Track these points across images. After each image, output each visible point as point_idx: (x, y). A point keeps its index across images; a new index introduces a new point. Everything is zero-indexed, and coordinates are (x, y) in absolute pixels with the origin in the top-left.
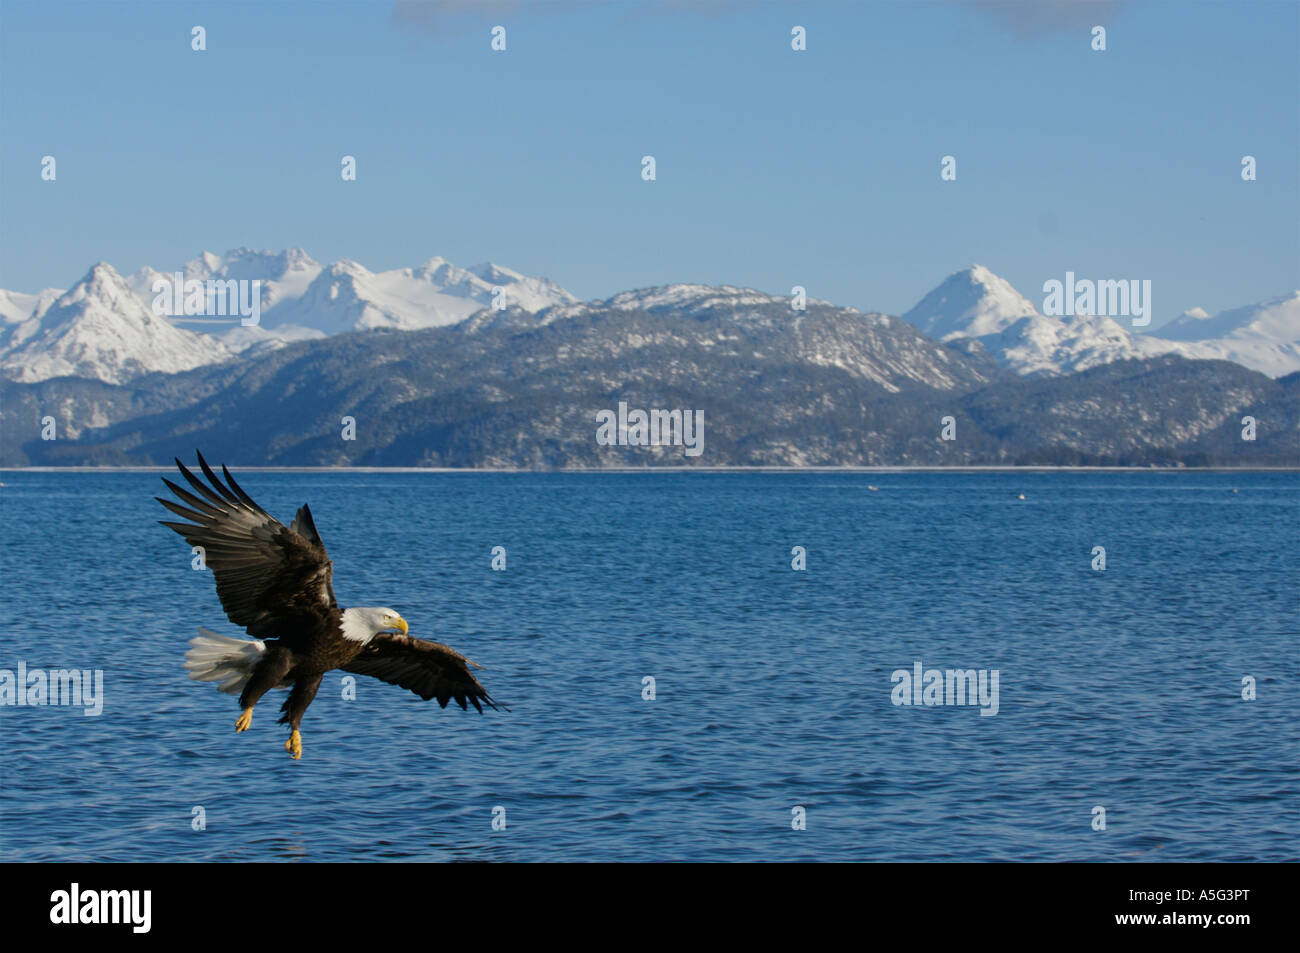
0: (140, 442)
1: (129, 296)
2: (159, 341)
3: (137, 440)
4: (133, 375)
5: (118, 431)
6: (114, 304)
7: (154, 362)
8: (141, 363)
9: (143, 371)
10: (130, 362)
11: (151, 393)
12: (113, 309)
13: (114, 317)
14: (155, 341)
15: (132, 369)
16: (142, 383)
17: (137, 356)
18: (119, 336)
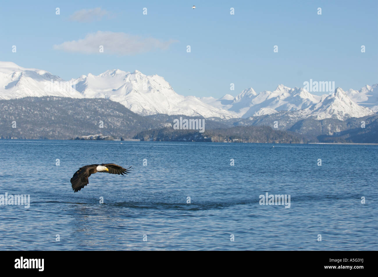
0: (349, 136)
1: (346, 97)
2: (354, 109)
3: (348, 136)
4: (348, 118)
5: (343, 133)
6: (342, 99)
7: (353, 115)
8: (349, 115)
9: (350, 117)
10: (346, 115)
11: (352, 123)
12: (342, 100)
13: (342, 102)
14: (353, 109)
15: (347, 117)
16: (350, 120)
17: (348, 113)
18: (343, 107)
